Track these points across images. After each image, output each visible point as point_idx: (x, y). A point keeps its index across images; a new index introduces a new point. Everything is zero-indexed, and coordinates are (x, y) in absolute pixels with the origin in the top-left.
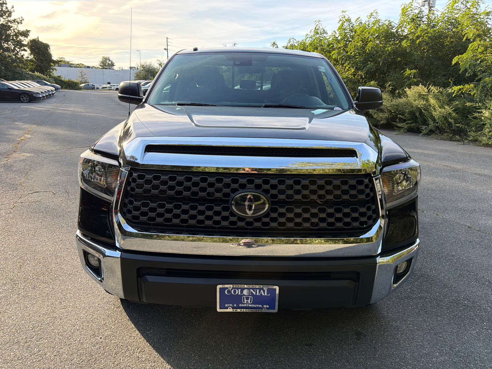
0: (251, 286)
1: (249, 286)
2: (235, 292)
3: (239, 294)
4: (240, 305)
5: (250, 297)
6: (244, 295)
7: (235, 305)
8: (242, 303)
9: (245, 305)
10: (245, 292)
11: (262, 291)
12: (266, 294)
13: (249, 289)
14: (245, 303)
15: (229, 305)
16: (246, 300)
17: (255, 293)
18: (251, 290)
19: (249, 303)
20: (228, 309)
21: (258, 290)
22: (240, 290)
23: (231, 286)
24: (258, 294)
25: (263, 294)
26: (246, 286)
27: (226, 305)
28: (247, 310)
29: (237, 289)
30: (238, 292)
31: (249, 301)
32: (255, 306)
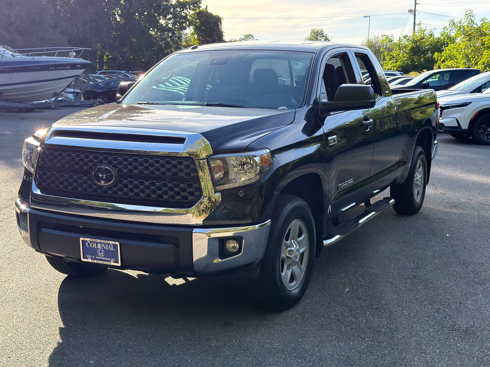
0: (102, 241)
1: (101, 241)
2: (92, 245)
3: (95, 247)
4: (97, 257)
5: (102, 250)
6: (98, 249)
7: (94, 257)
8: (98, 256)
9: (100, 258)
10: (99, 245)
11: (109, 246)
12: (112, 250)
13: (101, 243)
14: (100, 255)
15: (89, 256)
16: (100, 253)
17: (105, 248)
18: (103, 245)
19: (102, 256)
20: (88, 259)
21: (107, 245)
22: (95, 244)
23: (89, 239)
24: (107, 249)
25: (111, 249)
26: (99, 241)
27: (88, 256)
28: (101, 261)
29: (94, 242)
30: (95, 245)
31: (102, 254)
32: (106, 259)
